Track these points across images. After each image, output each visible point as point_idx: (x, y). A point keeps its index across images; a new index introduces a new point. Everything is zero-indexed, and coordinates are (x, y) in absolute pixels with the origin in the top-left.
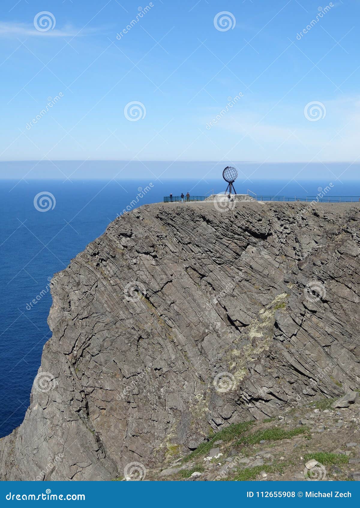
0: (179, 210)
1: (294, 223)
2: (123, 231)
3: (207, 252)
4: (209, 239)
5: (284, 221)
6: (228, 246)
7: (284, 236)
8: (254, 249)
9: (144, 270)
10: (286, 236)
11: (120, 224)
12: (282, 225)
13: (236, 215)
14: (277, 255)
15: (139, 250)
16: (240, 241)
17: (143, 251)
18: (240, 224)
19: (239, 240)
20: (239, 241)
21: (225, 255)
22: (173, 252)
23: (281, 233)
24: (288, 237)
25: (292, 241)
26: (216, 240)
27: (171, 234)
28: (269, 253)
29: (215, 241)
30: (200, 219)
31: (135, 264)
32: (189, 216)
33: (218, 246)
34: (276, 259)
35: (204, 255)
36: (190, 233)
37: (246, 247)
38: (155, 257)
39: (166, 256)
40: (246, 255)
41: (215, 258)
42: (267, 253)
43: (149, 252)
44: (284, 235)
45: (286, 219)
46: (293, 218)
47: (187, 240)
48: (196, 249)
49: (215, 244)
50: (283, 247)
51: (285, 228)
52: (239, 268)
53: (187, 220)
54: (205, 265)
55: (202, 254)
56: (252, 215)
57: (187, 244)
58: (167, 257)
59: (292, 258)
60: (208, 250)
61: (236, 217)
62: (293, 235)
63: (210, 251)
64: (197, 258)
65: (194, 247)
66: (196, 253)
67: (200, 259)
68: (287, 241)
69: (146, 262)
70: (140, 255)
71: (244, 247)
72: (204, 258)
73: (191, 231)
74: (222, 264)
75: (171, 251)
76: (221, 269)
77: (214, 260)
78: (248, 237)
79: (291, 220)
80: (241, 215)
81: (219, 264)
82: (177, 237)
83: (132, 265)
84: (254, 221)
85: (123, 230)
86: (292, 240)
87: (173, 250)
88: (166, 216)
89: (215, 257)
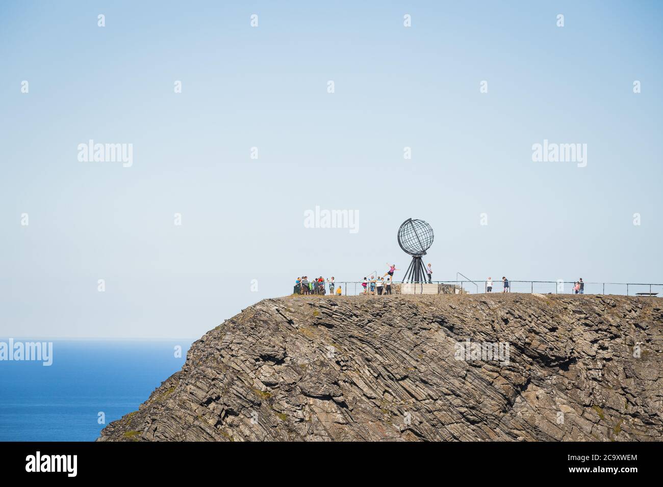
0: (378, 306)
1: (619, 337)
2: (268, 350)
3: (447, 397)
4: (451, 367)
5: (600, 332)
6: (493, 382)
7: (600, 365)
8: (541, 392)
9: (323, 432)
10: (604, 366)
11: (259, 335)
12: (594, 342)
13: (506, 316)
14: (585, 405)
15: (312, 390)
16: (515, 373)
17: (320, 393)
18: (515, 338)
19: (513, 371)
20: (513, 373)
21: (485, 402)
22: (369, 398)
23: (594, 357)
24: (607, 367)
25: (615, 377)
26: (468, 371)
27: (359, 360)
28: (571, 400)
29: (465, 372)
30: (430, 326)
31: (302, 420)
32: (404, 318)
33: (471, 383)
34: (586, 415)
35: (439, 402)
36: (404, 355)
37: (524, 387)
38: (342, 405)
39: (360, 404)
40: (523, 404)
41: (466, 410)
42: (565, 401)
43: (332, 395)
44: (599, 363)
45: (604, 327)
46: (618, 327)
47: (400, 372)
48: (422, 391)
49: (464, 378)
50: (597, 388)
51: (603, 348)
52: (512, 431)
53: (400, 329)
54: (443, 425)
55: (435, 400)
56: (539, 318)
57: (398, 380)
58: (363, 407)
59: (617, 411)
60: (449, 392)
61: (506, 321)
62: (616, 364)
63: (454, 393)
64: (424, 410)
65: (414, 387)
66: (420, 398)
67: (431, 411)
68: (606, 375)
69: (323, 417)
70: (311, 401)
71: (520, 385)
72: (439, 410)
73: (408, 352)
74: (478, 423)
75: (364, 395)
76: (478, 433)
77: (461, 413)
78: (529, 366)
79: (614, 330)
80: (516, 318)
81: (473, 422)
82: (375, 365)
83: (296, 422)
84: (542, 329)
85: (267, 348)
86: (615, 373)
87: (369, 392)
88: (343, 321)
89: (467, 407)
